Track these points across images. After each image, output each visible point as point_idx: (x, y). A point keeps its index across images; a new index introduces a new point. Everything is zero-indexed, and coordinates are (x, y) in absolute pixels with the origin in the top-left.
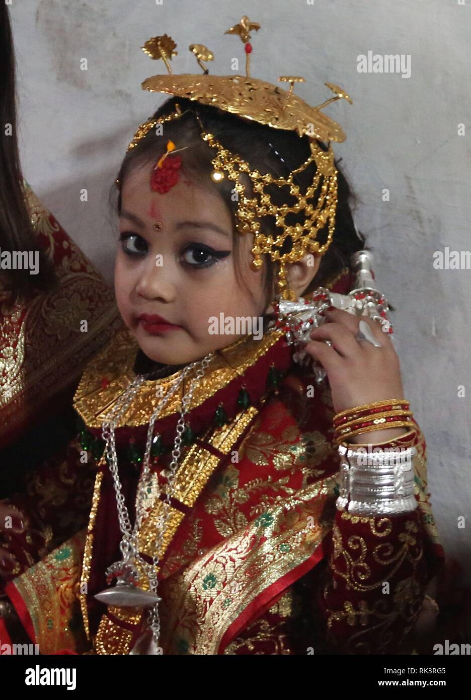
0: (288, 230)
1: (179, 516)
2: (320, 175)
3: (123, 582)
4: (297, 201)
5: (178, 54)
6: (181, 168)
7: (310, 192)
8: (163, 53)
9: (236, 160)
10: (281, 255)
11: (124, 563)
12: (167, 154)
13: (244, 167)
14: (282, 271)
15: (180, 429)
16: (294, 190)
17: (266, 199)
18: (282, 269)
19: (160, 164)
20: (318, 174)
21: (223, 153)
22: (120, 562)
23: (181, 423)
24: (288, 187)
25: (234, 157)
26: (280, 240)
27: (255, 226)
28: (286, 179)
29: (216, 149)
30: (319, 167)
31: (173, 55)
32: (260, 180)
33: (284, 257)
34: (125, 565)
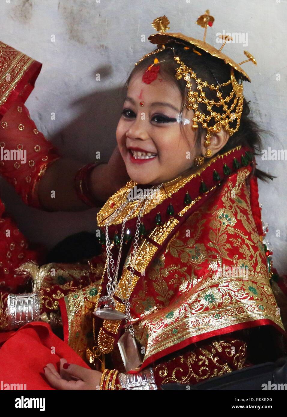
0: (213, 114)
1: (137, 278)
2: (234, 92)
3: (107, 306)
4: (220, 100)
5: (170, 28)
6: (159, 72)
7: (228, 99)
8: (162, 28)
9: (190, 71)
10: (208, 127)
11: (108, 297)
12: (154, 64)
13: (193, 75)
14: (208, 136)
15: (138, 225)
16: (219, 95)
17: (203, 94)
18: (208, 134)
19: (149, 69)
20: (233, 91)
21: (184, 67)
22: (105, 296)
23: (139, 222)
24: (216, 91)
25: (189, 69)
26: (208, 118)
27: (195, 106)
28: (215, 87)
29: (180, 64)
30: (234, 88)
31: (167, 29)
32: (201, 84)
33: (209, 128)
34: (108, 298)
